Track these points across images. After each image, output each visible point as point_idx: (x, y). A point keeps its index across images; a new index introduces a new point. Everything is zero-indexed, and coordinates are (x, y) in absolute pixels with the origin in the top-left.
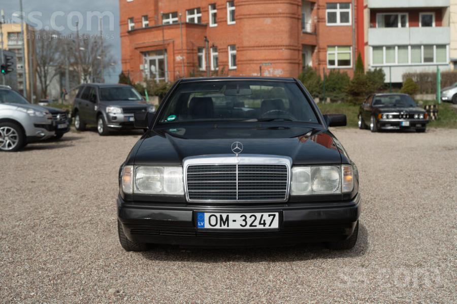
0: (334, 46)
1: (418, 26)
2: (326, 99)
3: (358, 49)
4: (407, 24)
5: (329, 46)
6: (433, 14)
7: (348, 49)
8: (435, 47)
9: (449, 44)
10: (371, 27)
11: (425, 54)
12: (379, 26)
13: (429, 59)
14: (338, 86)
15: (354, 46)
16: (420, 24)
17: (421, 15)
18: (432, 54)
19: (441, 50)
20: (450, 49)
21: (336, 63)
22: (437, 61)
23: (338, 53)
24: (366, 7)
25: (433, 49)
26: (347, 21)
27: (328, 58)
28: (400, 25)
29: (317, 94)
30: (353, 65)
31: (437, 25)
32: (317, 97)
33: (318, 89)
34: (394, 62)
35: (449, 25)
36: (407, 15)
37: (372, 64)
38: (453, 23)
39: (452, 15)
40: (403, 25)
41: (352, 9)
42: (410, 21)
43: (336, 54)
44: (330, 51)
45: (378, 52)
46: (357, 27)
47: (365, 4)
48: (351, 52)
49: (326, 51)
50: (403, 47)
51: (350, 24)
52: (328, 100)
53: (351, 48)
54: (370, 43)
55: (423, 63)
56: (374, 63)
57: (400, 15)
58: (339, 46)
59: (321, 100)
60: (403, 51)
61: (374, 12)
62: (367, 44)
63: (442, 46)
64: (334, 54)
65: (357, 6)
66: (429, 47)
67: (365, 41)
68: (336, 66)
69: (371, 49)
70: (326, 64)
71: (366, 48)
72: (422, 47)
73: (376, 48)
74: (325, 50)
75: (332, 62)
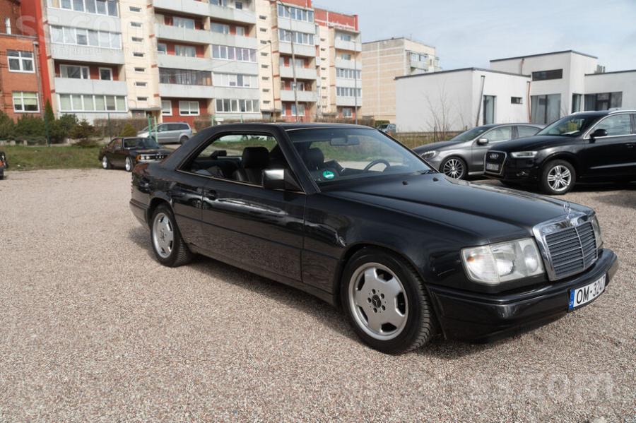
0: (19, 92)
1: (98, 78)
2: (23, 142)
3: (44, 95)
4: (89, 77)
5: (14, 92)
6: (111, 70)
7: (34, 95)
8: (115, 98)
9: (127, 96)
10: (56, 76)
11: (107, 103)
12: (63, 77)
13: (111, 108)
14: (33, 130)
15: (40, 93)
16: (100, 77)
17: (100, 69)
18: (114, 103)
19: (121, 101)
20: (128, 100)
21: (23, 107)
22: (118, 109)
23: (24, 99)
24: (50, 57)
25: (114, 99)
26: (31, 69)
27: (15, 102)
28: (82, 76)
29: (13, 137)
30: (41, 109)
31: (114, 79)
32: (13, 139)
33: (13, 132)
34: (81, 109)
35: (125, 80)
36: (88, 68)
37: (60, 110)
38: (129, 78)
39: (127, 72)
40: (85, 77)
41: (35, 58)
42: (91, 74)
43: (22, 99)
44: (15, 96)
45: (65, 99)
46: (42, 75)
47: (48, 55)
48: (37, 98)
49: (12, 97)
50: (88, 96)
51: (34, 72)
52: (25, 142)
53: (37, 94)
54: (57, 91)
55: (106, 111)
56: (62, 109)
57: (81, 68)
58: (25, 92)
59: (17, 142)
60: (88, 100)
61: (58, 63)
62: (54, 91)
63: (121, 97)
64: (20, 99)
65: (39, 55)
66: (110, 97)
67: (52, 89)
68: (23, 111)
69: (59, 96)
70: (12, 109)
71: (52, 95)
72: (105, 97)
73: (62, 95)
74: (10, 95)
75: (19, 107)
